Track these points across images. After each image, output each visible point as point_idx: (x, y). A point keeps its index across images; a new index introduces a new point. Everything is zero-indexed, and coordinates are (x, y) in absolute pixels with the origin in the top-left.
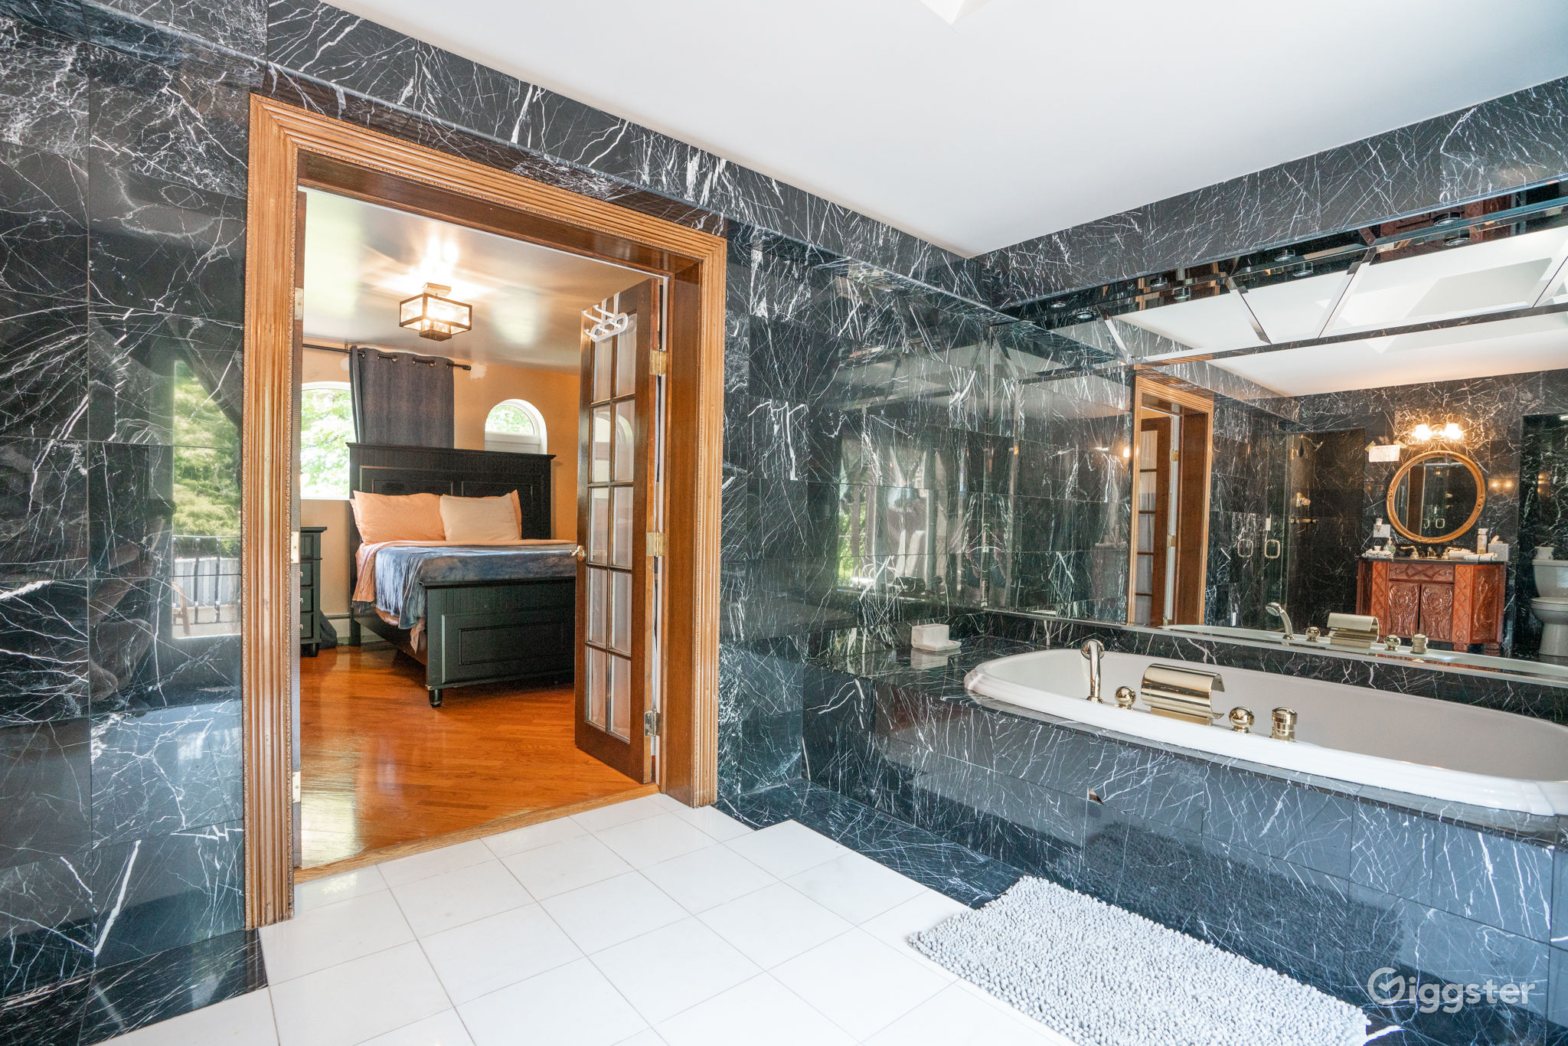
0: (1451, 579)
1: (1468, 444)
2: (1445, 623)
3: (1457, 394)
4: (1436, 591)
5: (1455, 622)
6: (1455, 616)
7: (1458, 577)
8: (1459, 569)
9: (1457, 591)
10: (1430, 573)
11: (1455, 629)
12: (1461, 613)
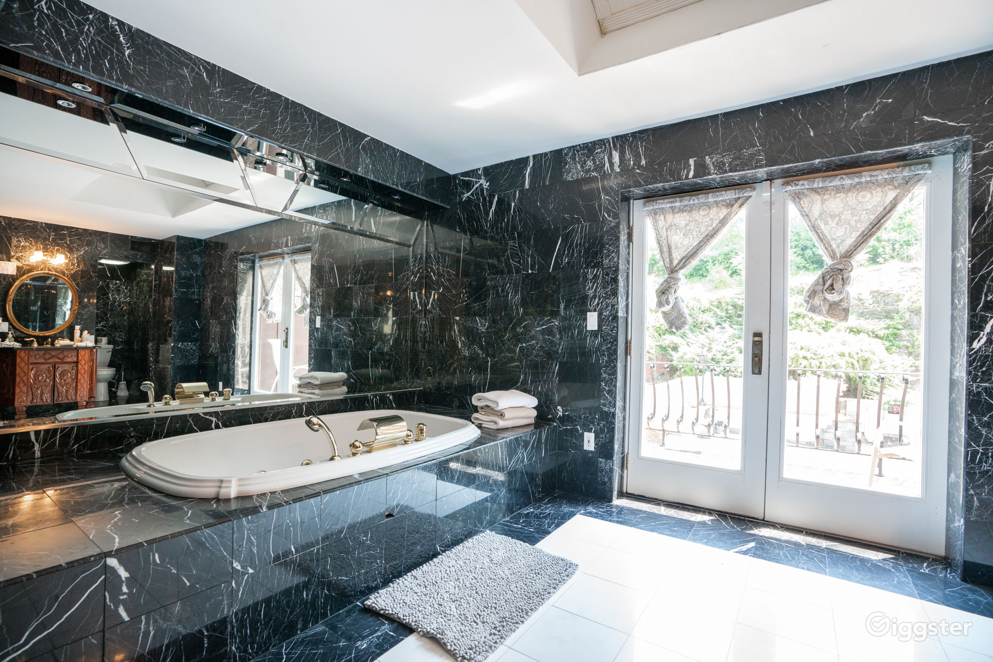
0: (75, 359)
1: (67, 270)
2: (72, 391)
3: (60, 235)
4: (66, 368)
5: (79, 388)
6: (79, 384)
7: (80, 357)
8: (82, 353)
9: (80, 367)
10: (61, 356)
11: (79, 393)
12: (82, 381)
